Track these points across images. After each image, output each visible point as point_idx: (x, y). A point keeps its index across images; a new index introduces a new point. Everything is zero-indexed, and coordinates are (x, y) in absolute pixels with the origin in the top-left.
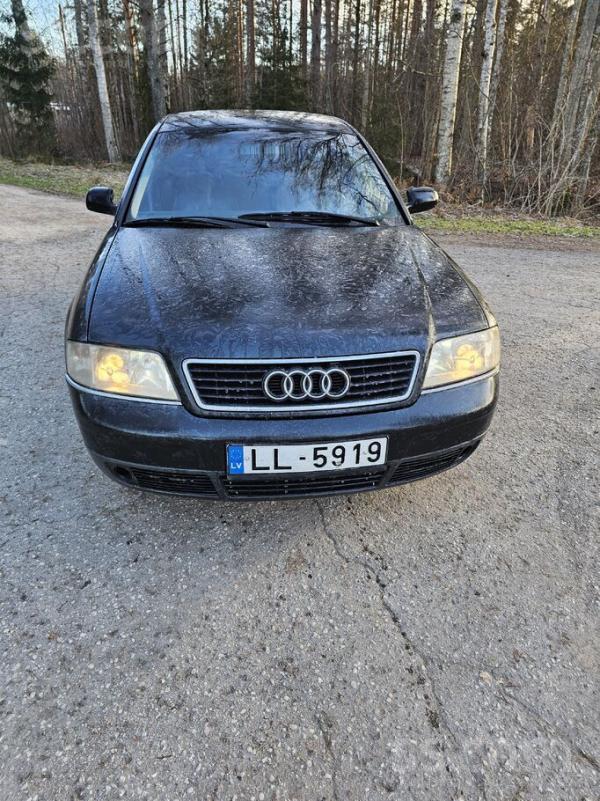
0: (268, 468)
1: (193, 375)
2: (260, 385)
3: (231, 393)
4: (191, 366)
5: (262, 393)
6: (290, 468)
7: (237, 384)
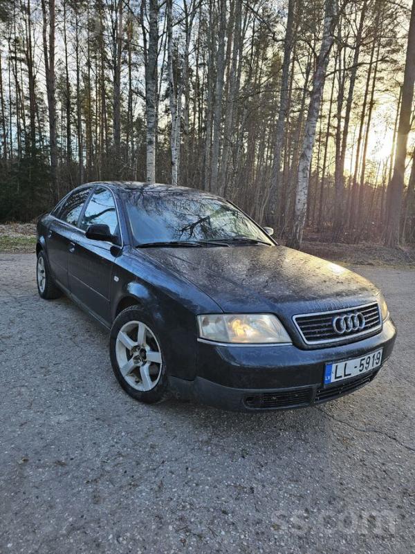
0: (341, 377)
1: (299, 324)
2: (331, 325)
3: (319, 333)
4: (297, 319)
5: (333, 331)
6: (350, 375)
7: (321, 327)
